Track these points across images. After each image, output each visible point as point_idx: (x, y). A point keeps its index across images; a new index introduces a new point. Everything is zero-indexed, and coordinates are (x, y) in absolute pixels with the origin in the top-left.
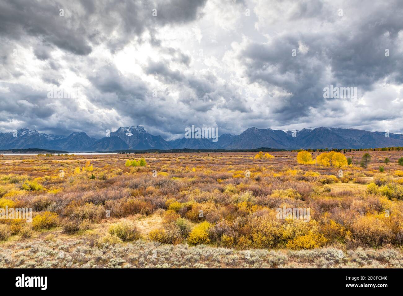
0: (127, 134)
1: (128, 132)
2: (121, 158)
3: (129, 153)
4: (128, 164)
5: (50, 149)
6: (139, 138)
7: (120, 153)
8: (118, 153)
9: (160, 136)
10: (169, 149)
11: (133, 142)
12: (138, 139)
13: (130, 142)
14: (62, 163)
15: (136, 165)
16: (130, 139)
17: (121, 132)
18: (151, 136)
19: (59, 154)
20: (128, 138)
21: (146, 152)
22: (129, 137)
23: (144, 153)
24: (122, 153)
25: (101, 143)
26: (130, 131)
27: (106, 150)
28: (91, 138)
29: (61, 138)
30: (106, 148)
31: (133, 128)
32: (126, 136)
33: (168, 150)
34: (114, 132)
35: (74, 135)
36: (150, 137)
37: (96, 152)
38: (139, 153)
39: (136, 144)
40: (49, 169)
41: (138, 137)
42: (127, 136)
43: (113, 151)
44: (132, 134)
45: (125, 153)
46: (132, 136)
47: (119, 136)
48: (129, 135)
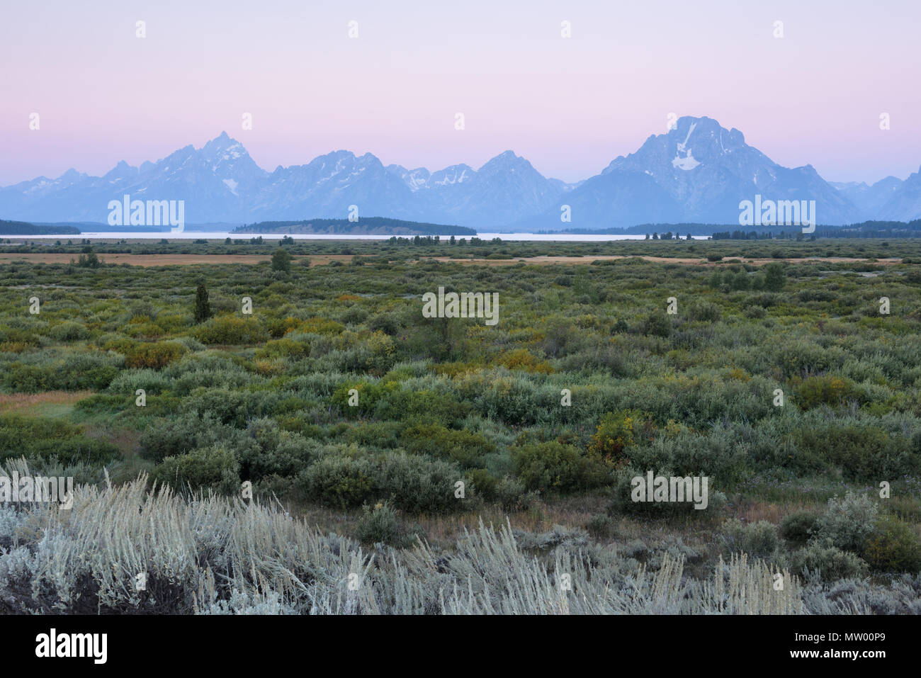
0: (677, 161)
1: (683, 155)
6: (725, 179)
11: (701, 193)
12: (721, 183)
13: (688, 194)
16: (688, 181)
17: (654, 153)
20: (683, 179)
22: (687, 173)
24: (663, 238)
25: (582, 198)
26: (690, 151)
27: (602, 225)
29: (451, 179)
30: (600, 218)
32: (674, 170)
34: (630, 155)
39: (709, 203)
41: (720, 174)
42: (678, 171)
43: (626, 228)
44: (699, 163)
45: (671, 236)
46: (697, 169)
47: (647, 172)
48: (685, 168)
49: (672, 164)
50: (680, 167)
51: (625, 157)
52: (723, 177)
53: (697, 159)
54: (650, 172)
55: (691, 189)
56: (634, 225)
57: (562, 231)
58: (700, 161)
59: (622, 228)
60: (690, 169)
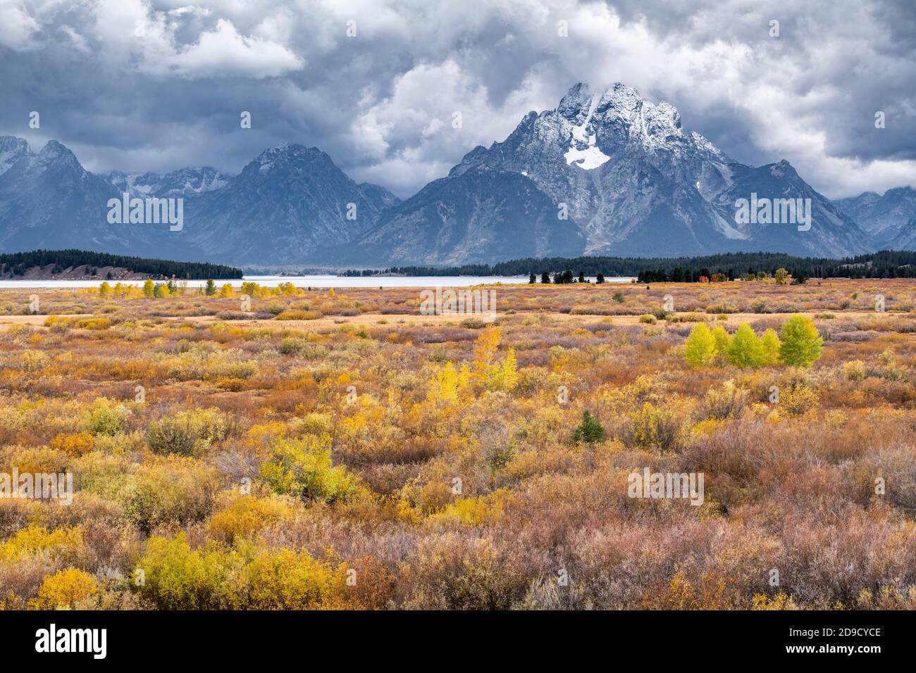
0: (572, 156)
1: (582, 146)
2: (580, 307)
3: (600, 280)
4: (703, 350)
5: (143, 256)
6: (651, 184)
7: (545, 280)
8: (532, 281)
9: (785, 162)
10: (852, 256)
11: (612, 206)
12: (644, 191)
13: (592, 208)
14: (289, 340)
15: (753, 357)
16: (591, 188)
17: (535, 143)
18: (724, 168)
19: (210, 284)
20: (583, 183)
21: (705, 273)
22: (589, 175)
23: (696, 280)
24: (559, 280)
25: (417, 217)
26: (593, 139)
27: (452, 262)
28: (360, 186)
29: (196, 185)
30: (448, 249)
31: (611, 114)
32: (568, 169)
33: (848, 261)
34: (495, 144)
35: (264, 168)
36: (717, 174)
37: (394, 272)
38: (659, 277)
39: (626, 223)
40: (251, 373)
41: (642, 176)
42: (574, 170)
43: (492, 265)
44: (608, 158)
45: (571, 277)
46: (606, 168)
47: (525, 173)
48: (585, 166)
49: (565, 160)
50: (578, 164)
51: (488, 148)
52: (647, 180)
53: (605, 151)
54: (528, 173)
55: (596, 201)
56: (506, 260)
57: (386, 272)
58: (610, 156)
59: (486, 266)
60: (593, 167)
